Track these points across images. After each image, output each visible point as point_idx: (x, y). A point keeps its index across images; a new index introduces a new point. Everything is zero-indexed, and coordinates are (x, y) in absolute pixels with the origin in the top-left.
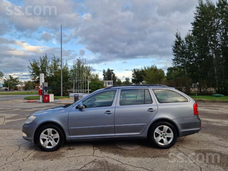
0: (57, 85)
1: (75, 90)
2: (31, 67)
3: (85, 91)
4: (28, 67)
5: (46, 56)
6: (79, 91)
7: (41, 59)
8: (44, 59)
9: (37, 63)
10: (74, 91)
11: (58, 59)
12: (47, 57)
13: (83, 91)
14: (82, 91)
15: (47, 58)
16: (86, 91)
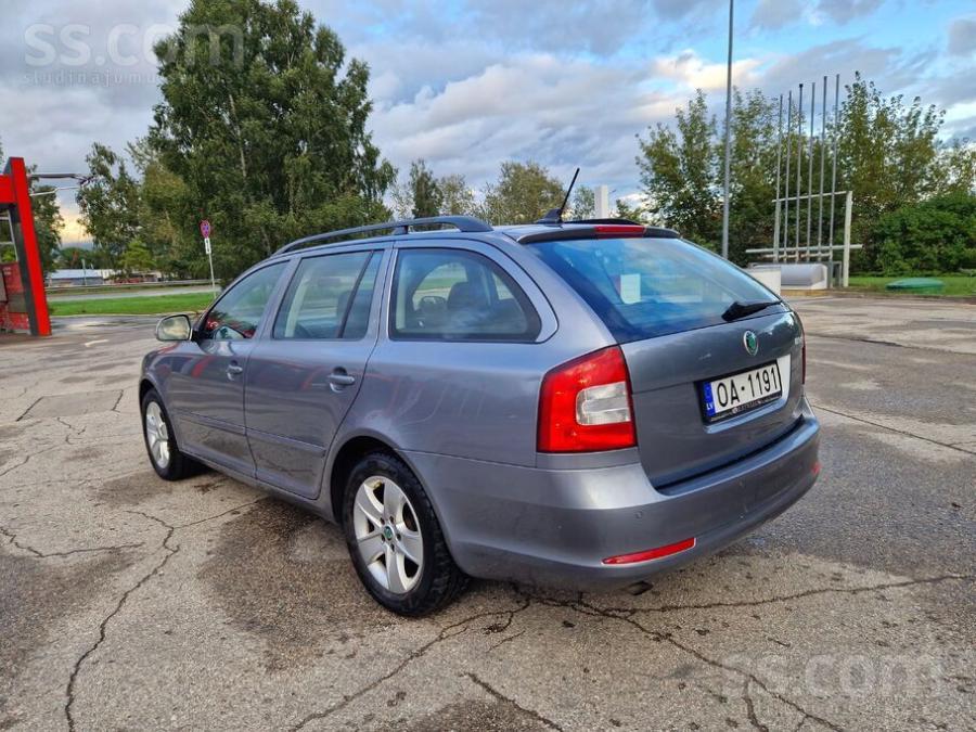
0: (744, 228)
1: (782, 249)
2: (646, 161)
3: (828, 251)
4: (637, 163)
5: (700, 101)
6: (797, 255)
7: (682, 118)
8: (693, 116)
9: (665, 140)
10: (776, 256)
11: (752, 103)
12: (706, 103)
13: (816, 252)
14: (811, 252)
15: (704, 107)
16: (831, 254)
